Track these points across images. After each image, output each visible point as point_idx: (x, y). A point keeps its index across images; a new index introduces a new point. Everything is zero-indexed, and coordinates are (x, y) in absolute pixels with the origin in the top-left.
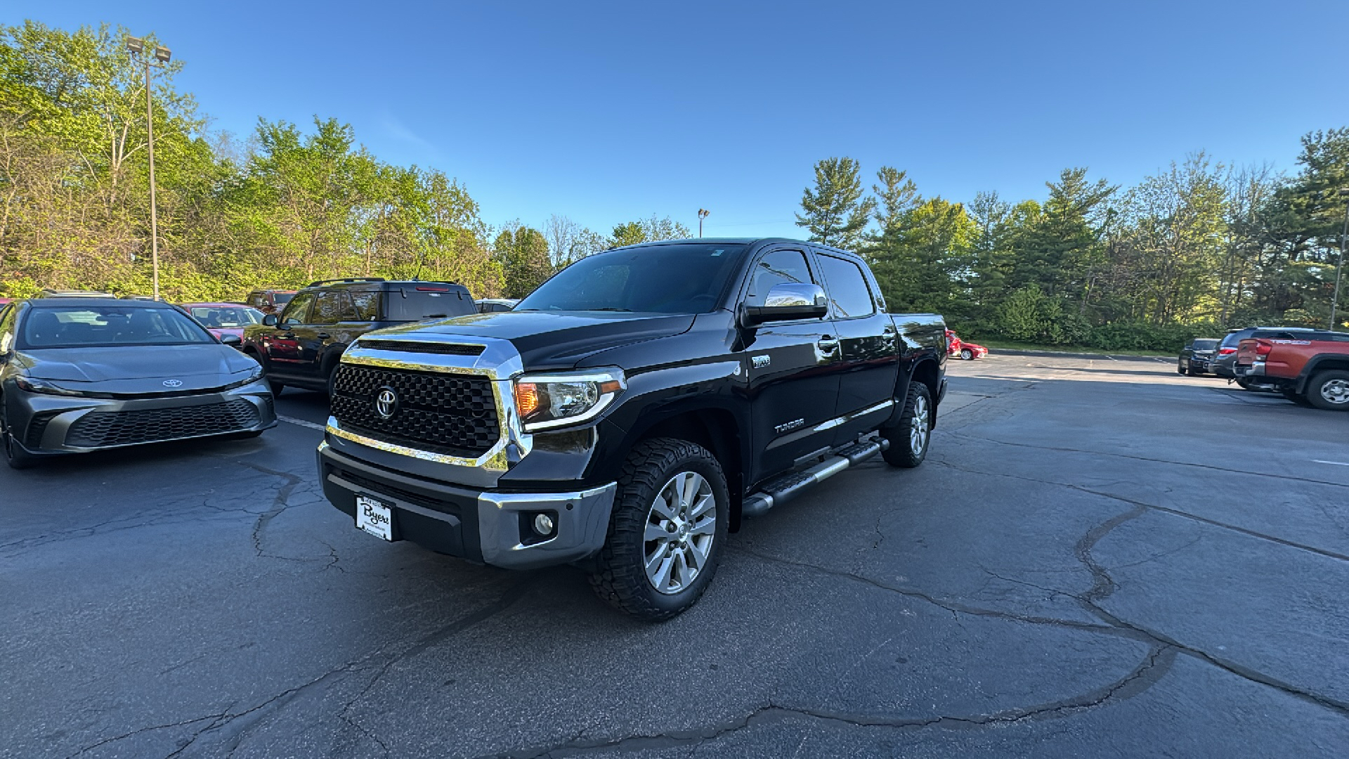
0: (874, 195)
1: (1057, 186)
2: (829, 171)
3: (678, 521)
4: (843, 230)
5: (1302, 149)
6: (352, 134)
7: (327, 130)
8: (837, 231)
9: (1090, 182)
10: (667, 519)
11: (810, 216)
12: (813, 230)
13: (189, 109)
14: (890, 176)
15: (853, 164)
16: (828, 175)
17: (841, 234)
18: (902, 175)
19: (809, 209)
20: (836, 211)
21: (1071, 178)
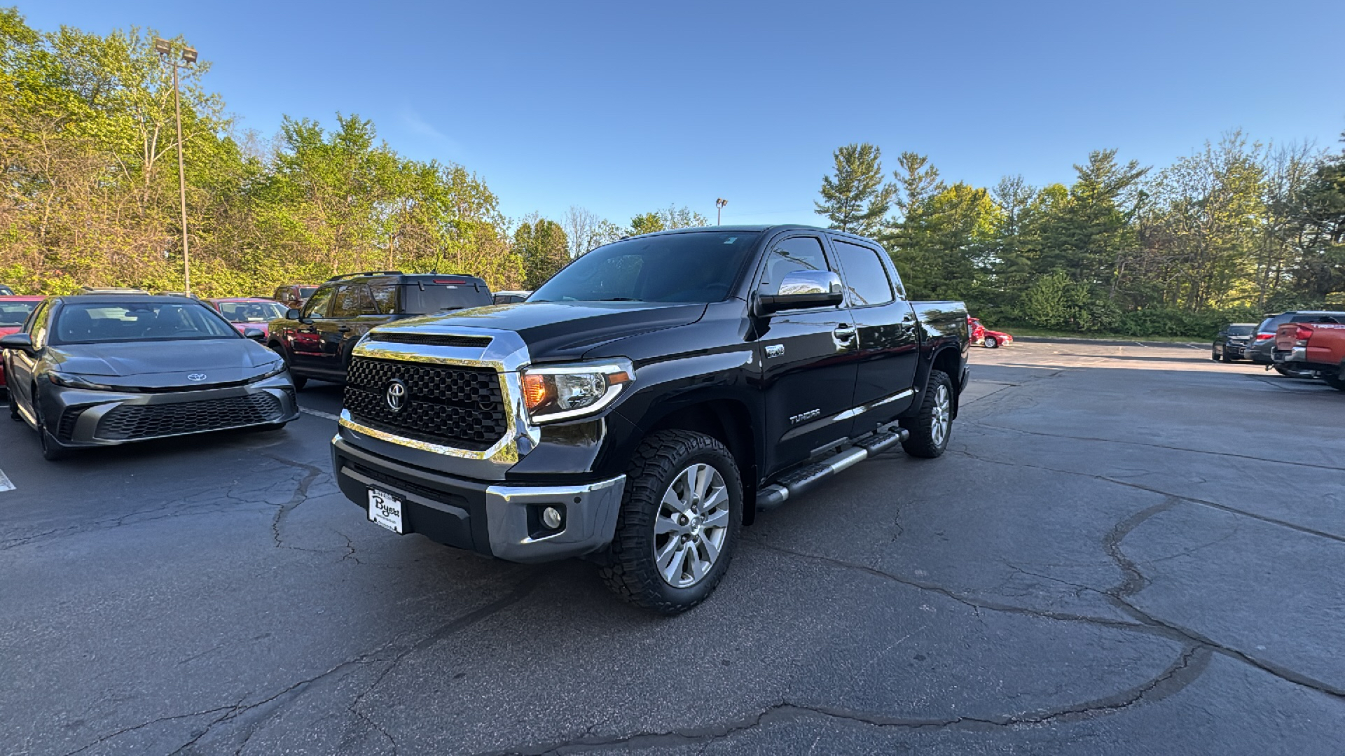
0: (894, 181)
1: (1085, 169)
2: (849, 157)
3: (689, 514)
4: (862, 217)
6: (373, 131)
7: (350, 127)
8: (857, 219)
9: (1120, 164)
10: (678, 511)
11: (828, 205)
12: (832, 217)
13: (217, 108)
14: (911, 161)
15: (873, 150)
16: (848, 161)
17: (861, 221)
18: (924, 160)
19: (830, 197)
20: (856, 198)
21: (1100, 160)
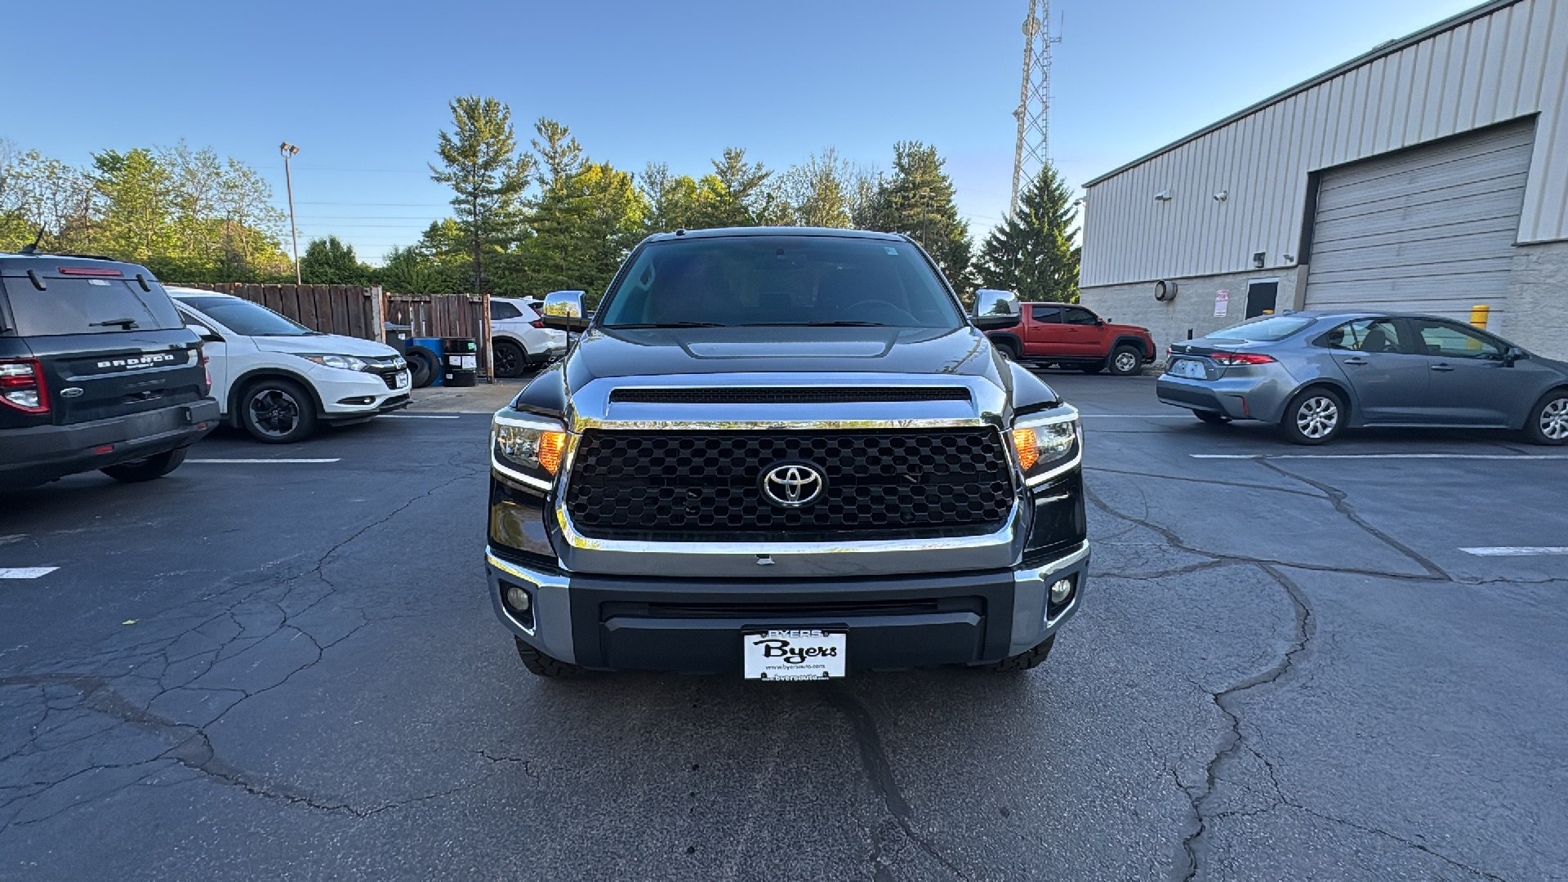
0: (531, 150)
1: (721, 165)
2: (471, 111)
4: (497, 192)
5: (894, 157)
8: (491, 193)
11: (449, 170)
12: (457, 188)
14: (552, 131)
15: (501, 108)
16: (471, 118)
17: (496, 196)
18: (565, 130)
19: (451, 160)
20: (487, 165)
21: (732, 157)
